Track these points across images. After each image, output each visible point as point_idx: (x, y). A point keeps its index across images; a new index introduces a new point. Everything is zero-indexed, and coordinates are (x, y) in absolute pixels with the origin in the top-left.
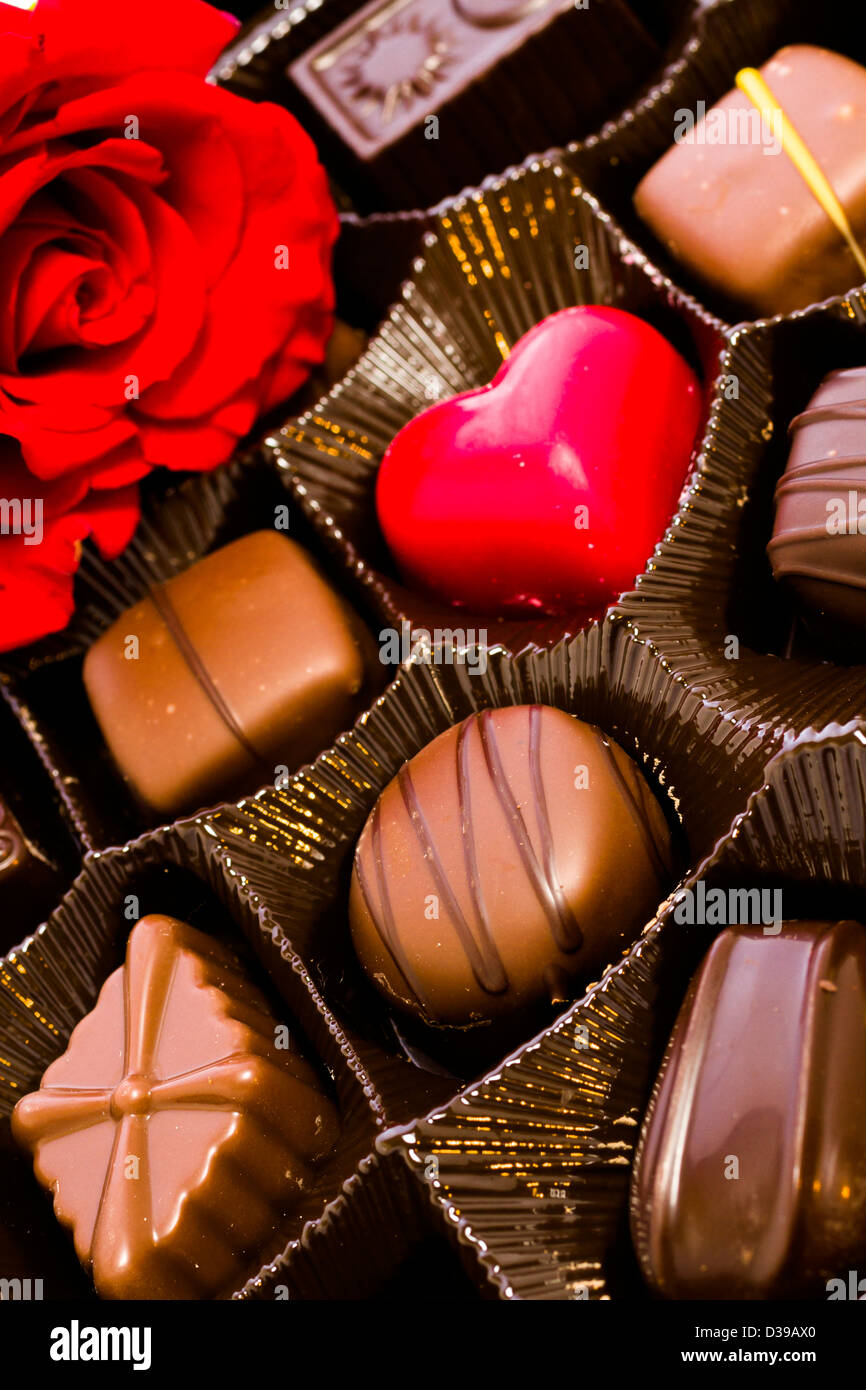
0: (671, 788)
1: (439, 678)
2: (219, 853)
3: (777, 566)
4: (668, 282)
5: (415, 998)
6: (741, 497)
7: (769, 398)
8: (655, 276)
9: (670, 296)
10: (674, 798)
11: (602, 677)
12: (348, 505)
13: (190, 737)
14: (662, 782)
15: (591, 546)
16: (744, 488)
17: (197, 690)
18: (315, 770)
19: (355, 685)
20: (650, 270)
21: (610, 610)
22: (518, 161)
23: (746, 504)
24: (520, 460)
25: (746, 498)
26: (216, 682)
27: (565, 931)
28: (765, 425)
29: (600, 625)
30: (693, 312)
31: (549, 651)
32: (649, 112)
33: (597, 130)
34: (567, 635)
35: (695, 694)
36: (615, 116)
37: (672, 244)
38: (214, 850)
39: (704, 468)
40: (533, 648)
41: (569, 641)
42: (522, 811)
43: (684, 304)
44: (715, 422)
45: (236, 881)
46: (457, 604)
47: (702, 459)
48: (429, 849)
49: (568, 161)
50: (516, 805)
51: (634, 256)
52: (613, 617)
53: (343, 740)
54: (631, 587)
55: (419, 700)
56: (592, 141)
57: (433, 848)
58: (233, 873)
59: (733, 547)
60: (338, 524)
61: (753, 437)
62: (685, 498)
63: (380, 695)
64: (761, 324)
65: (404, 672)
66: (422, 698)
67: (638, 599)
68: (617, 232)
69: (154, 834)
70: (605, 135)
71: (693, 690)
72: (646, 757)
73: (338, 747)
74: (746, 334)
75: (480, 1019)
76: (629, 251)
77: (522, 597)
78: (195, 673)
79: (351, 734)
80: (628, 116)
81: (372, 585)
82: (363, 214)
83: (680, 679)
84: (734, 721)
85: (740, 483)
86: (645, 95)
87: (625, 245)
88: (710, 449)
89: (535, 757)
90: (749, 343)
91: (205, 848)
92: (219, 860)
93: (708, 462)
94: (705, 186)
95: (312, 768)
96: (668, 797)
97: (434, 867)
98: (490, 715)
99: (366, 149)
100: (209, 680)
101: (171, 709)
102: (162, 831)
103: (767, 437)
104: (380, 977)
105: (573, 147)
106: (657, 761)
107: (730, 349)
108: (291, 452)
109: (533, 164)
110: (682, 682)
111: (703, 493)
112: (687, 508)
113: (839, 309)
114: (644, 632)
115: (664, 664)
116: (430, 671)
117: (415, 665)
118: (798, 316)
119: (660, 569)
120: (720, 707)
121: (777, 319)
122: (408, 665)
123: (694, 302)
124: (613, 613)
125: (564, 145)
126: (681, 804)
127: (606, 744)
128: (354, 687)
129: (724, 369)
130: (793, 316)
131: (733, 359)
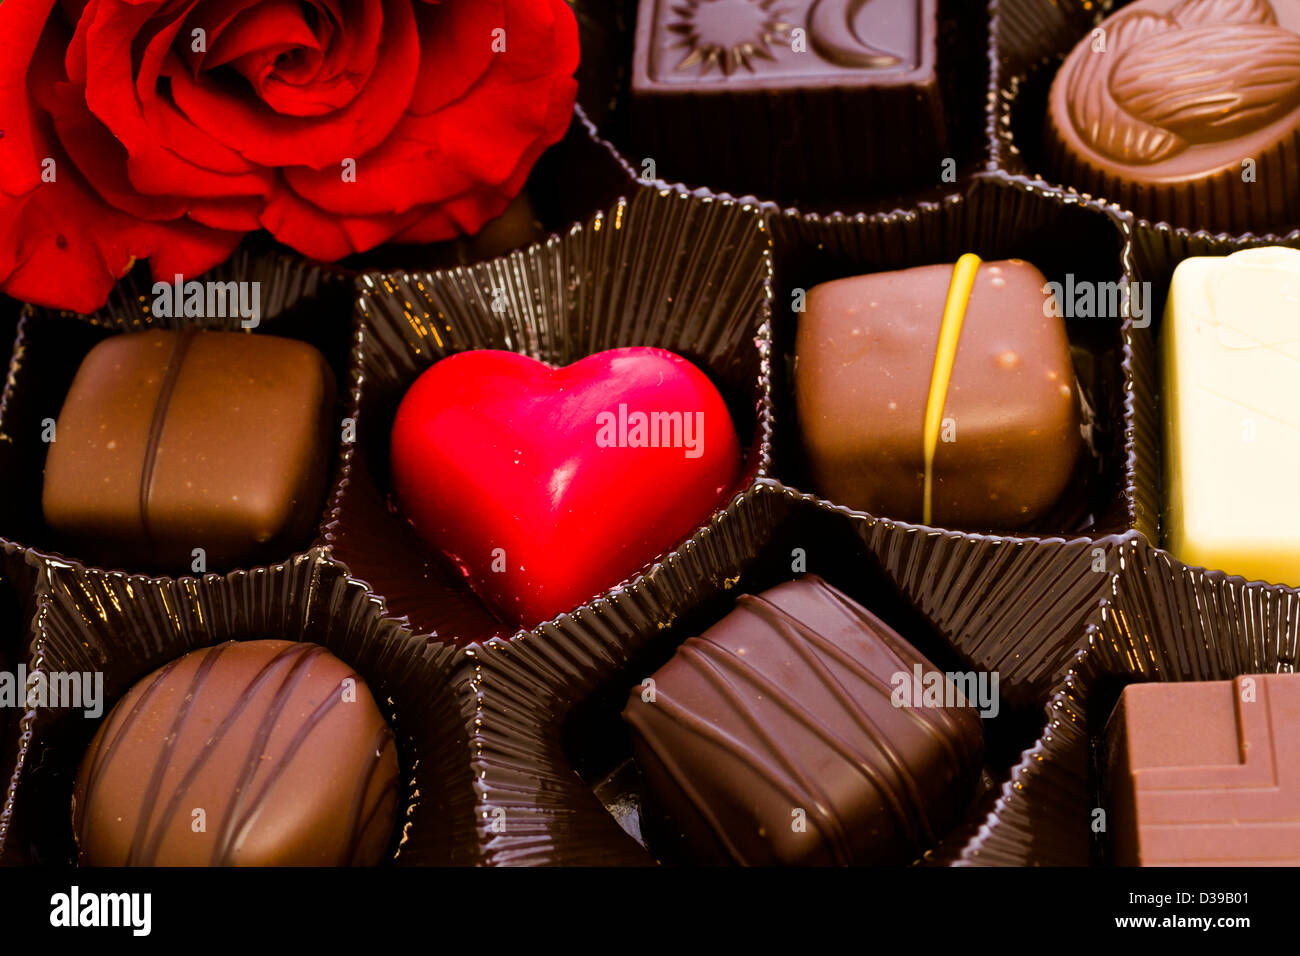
0: (410, 824)
1: (316, 589)
2: (43, 599)
4: (768, 389)
6: (666, 622)
8: (763, 375)
9: (760, 402)
10: (405, 834)
12: (391, 373)
13: (107, 480)
14: (408, 813)
16: (674, 615)
17: (143, 447)
18: (171, 586)
19: (264, 536)
20: (764, 366)
21: (473, 644)
22: (738, 193)
23: (665, 629)
24: (517, 457)
25: (669, 625)
26: (160, 450)
28: (733, 575)
29: (457, 649)
30: (762, 432)
31: (413, 634)
32: (880, 225)
33: (825, 211)
34: (434, 634)
35: (479, 766)
36: (850, 211)
37: (799, 357)
38: (41, 594)
39: (653, 577)
40: (404, 622)
41: (432, 640)
42: (262, 763)
43: (763, 418)
44: (691, 544)
45: (37, 633)
46: (410, 522)
47: (657, 566)
48: (174, 735)
49: (775, 221)
50: (262, 753)
51: (764, 346)
52: (469, 653)
53: (211, 578)
54: (508, 638)
55: (289, 595)
56: (813, 217)
57: (177, 738)
58: (40, 623)
59: (625, 659)
60: (366, 386)
61: (714, 578)
62: (617, 590)
63: (262, 566)
64: (790, 491)
65: (292, 563)
66: (292, 594)
67: (504, 653)
68: (768, 313)
69: (8, 545)
70: (829, 219)
71: (481, 763)
72: (414, 782)
73: (203, 581)
74: (771, 491)
76: (763, 337)
77: (458, 559)
79: (219, 579)
80: (861, 217)
81: (345, 463)
82: (599, 134)
83: (479, 744)
84: (486, 814)
85: (674, 608)
86: (888, 209)
87: (764, 329)
88: (670, 564)
89: (311, 724)
90: (766, 501)
91: (36, 585)
92: (38, 605)
93: (658, 574)
94: (856, 332)
95: (171, 582)
96: (403, 829)
97: (166, 755)
98: (319, 654)
99: (642, 82)
100: (156, 447)
101: (112, 445)
102: (15, 547)
103: (727, 586)
105: (791, 212)
106: (417, 793)
107: (750, 493)
108: (376, 299)
109: (747, 202)
111: (635, 596)
112: (612, 600)
113: (862, 524)
114: (484, 684)
115: (478, 722)
116: (312, 578)
117: (304, 563)
118: (824, 504)
119: (546, 637)
120: (487, 793)
121: (806, 496)
122: (299, 560)
123: (771, 424)
124: (471, 650)
125: (783, 205)
126: (407, 842)
127: (378, 754)
128: (262, 537)
129: (732, 505)
130: (822, 503)
131: (743, 504)
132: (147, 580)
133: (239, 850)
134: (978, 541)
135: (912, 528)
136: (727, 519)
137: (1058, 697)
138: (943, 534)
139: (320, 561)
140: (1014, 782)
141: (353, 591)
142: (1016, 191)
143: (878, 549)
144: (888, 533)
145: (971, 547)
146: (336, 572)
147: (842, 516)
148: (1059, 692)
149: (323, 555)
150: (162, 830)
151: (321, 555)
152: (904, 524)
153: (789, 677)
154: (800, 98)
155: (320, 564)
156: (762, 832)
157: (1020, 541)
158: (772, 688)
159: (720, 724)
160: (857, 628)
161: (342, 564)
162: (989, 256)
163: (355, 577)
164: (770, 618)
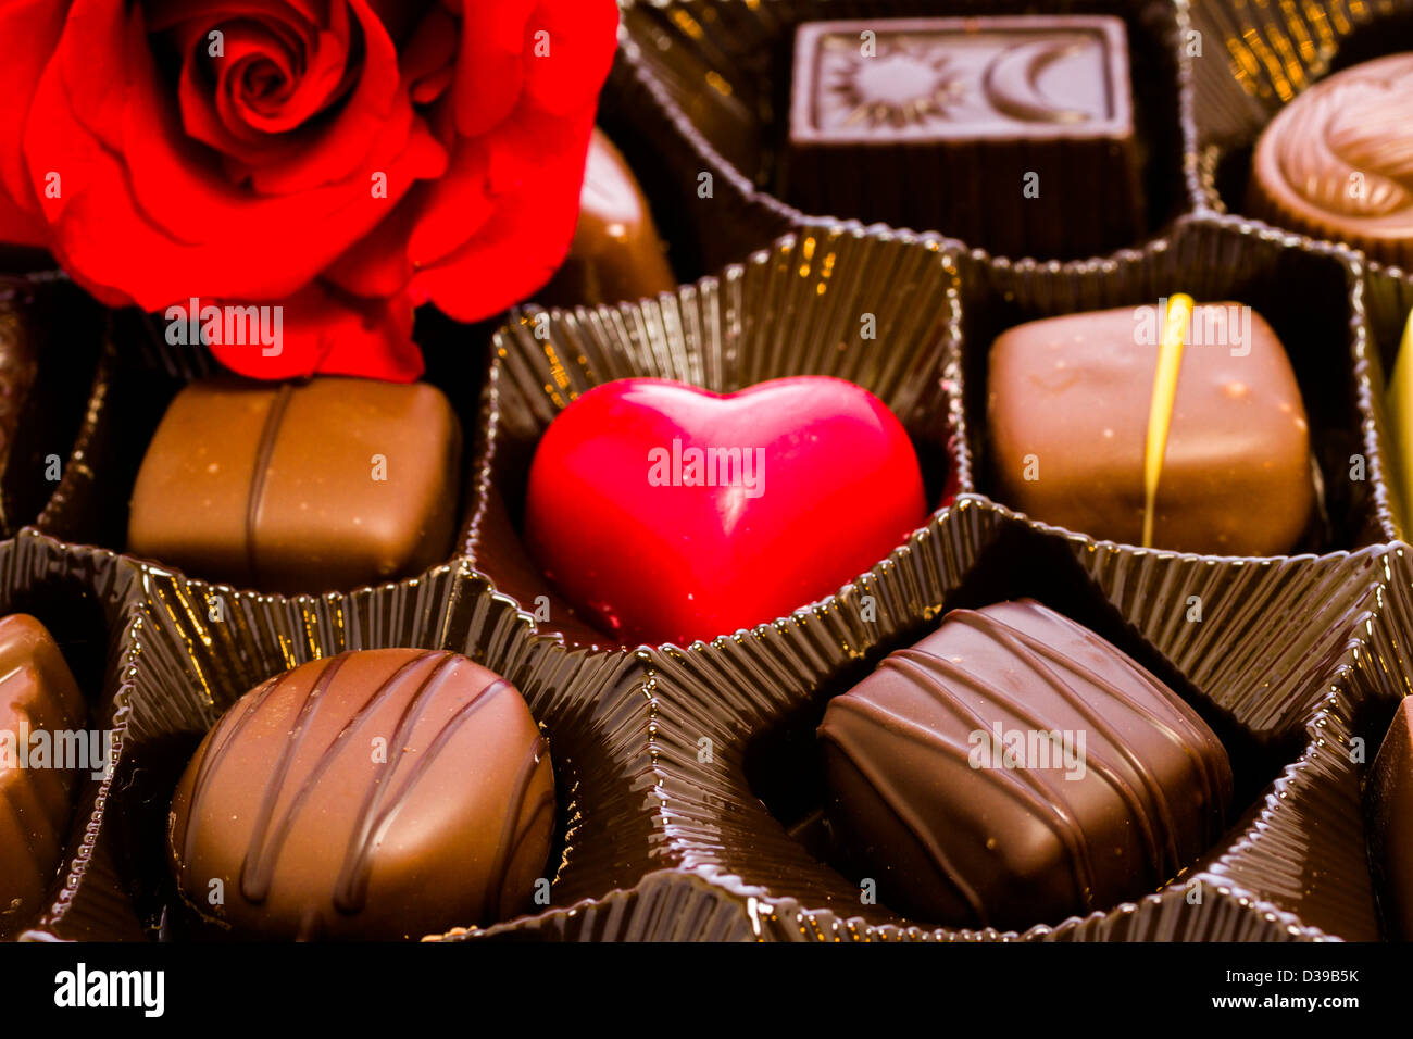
0: (571, 848)
1: (456, 604)
2: (138, 609)
3: (827, 724)
4: (962, 427)
5: (182, 858)
7: (956, 583)
8: (954, 413)
9: (953, 439)
10: (565, 859)
11: (593, 705)
12: (526, 419)
13: (208, 503)
14: (567, 838)
15: (691, 597)
16: (868, 644)
17: (248, 467)
18: (284, 605)
19: (390, 565)
20: (955, 405)
21: (646, 647)
22: (918, 229)
23: (858, 659)
25: (862, 654)
26: (270, 472)
27: (350, 887)
28: (934, 605)
29: (627, 656)
30: (958, 464)
32: (1080, 279)
33: (1015, 257)
34: (594, 647)
35: (655, 774)
36: (1042, 258)
37: (992, 397)
38: (134, 603)
39: (844, 597)
40: (559, 639)
41: (591, 653)
42: (406, 754)
43: (958, 453)
44: (888, 564)
45: (130, 643)
46: (549, 575)
47: (848, 588)
48: (299, 729)
49: (963, 262)
50: (404, 745)
51: (953, 386)
52: (642, 655)
53: (331, 596)
54: (684, 646)
55: (423, 611)
56: (1002, 263)
57: (302, 731)
58: (133, 634)
59: (813, 687)
60: (500, 425)
61: (912, 606)
62: (803, 611)
63: (392, 583)
64: (1000, 509)
65: (429, 576)
66: (428, 611)
67: (680, 660)
68: (956, 353)
69: (96, 552)
70: (1019, 267)
71: (657, 771)
72: (573, 805)
73: (321, 600)
74: (979, 507)
75: (221, 918)
76: (952, 377)
77: (607, 608)
78: (260, 450)
79: (341, 597)
80: (1054, 266)
81: (480, 494)
83: (654, 752)
84: (666, 821)
86: (1084, 258)
87: (952, 369)
88: (864, 585)
89: (460, 719)
90: (975, 517)
91: (129, 595)
92: (132, 614)
93: (851, 595)
94: (1061, 364)
95: (284, 601)
96: (562, 854)
97: (290, 749)
99: (804, 133)
100: (267, 465)
101: (213, 468)
102: (107, 554)
103: (927, 616)
104: (173, 816)
105: (978, 254)
106: (578, 815)
107: (954, 509)
108: (512, 336)
109: (931, 241)
110: (653, 757)
111: (825, 619)
112: (799, 621)
113: (1083, 549)
114: (658, 690)
115: (652, 729)
116: (452, 591)
117: (443, 576)
118: (1039, 527)
119: (726, 652)
120: (667, 801)
121: (1019, 516)
122: (437, 571)
123: (968, 458)
124: (644, 652)
125: (972, 246)
126: (566, 867)
127: (536, 759)
128: (386, 567)
129: (934, 524)
130: (1035, 524)
131: (948, 521)
132: (256, 597)
133: (379, 844)
134: (1217, 563)
135: (1139, 551)
136: (929, 538)
137: (1320, 715)
138: (1176, 558)
139: (463, 571)
140: (1281, 793)
141: (499, 607)
142: (1230, 234)
143: (1100, 578)
144: (1114, 556)
145: (1209, 569)
146: (479, 586)
147: (1059, 540)
148: (1320, 709)
149: (465, 565)
150: (286, 825)
151: (464, 566)
152: (1129, 547)
153: (1015, 684)
154: (982, 150)
155: (462, 576)
156: (991, 843)
157: (1266, 561)
158: (996, 692)
159: (938, 728)
160: (1086, 642)
161: (487, 577)
162: (1202, 296)
163: (502, 590)
164: (987, 628)
